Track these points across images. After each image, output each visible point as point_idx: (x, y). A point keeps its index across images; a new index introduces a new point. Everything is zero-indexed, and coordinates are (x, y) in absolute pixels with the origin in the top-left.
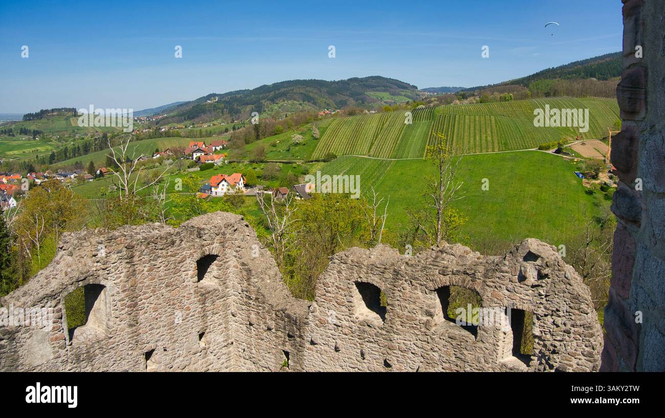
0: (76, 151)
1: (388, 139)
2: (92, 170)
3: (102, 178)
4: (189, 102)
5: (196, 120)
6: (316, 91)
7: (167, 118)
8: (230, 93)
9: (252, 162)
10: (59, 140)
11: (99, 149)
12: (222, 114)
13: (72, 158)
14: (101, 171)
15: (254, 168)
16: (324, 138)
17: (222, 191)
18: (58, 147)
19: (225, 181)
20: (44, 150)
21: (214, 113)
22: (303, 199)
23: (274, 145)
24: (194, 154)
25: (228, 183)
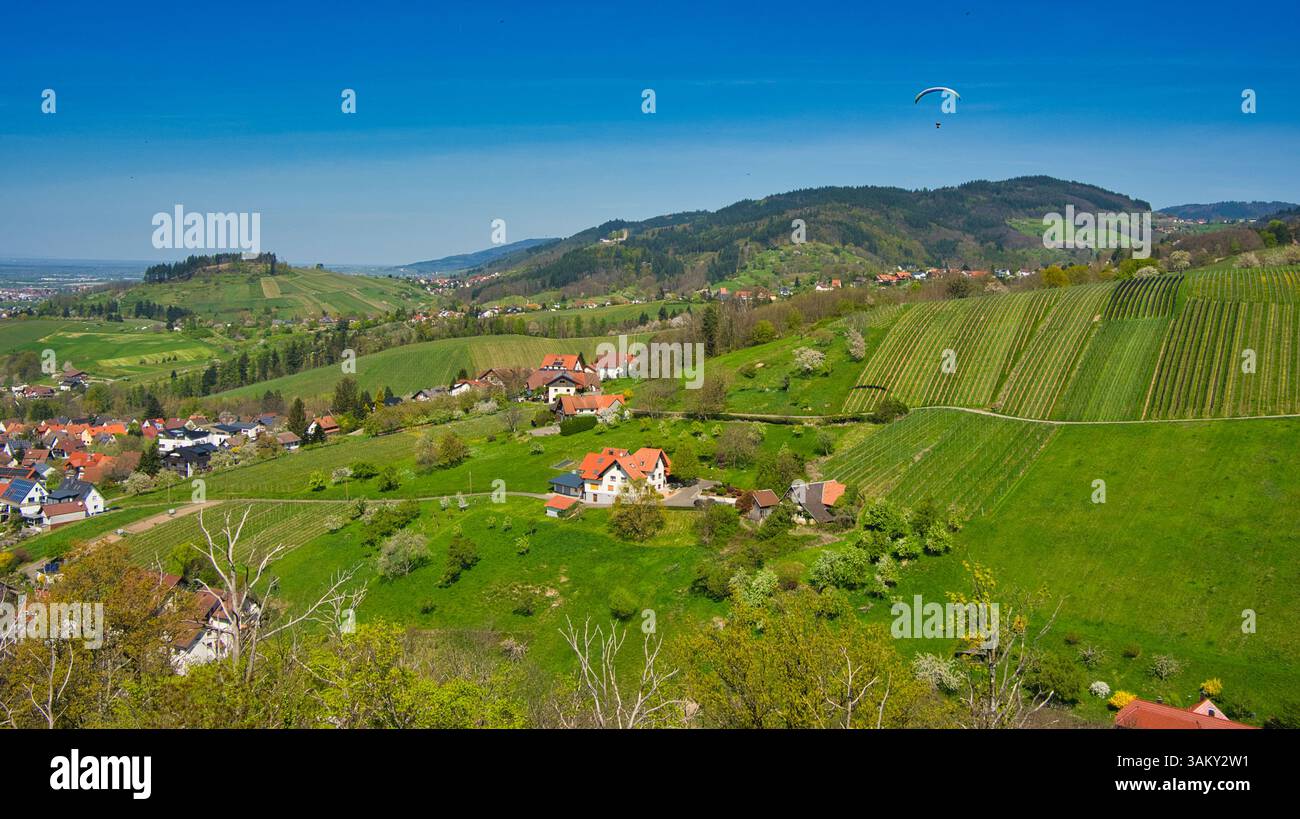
0: (270, 365)
1: (1046, 366)
2: (298, 422)
3: (320, 444)
4: (558, 241)
5: (571, 288)
6: (878, 216)
7: (499, 281)
8: (659, 221)
9: (691, 417)
10: (231, 332)
11: (325, 361)
12: (637, 274)
13: (258, 381)
14: (319, 429)
15: (696, 434)
16: (879, 357)
17: (610, 493)
18: (226, 351)
19: (619, 468)
20: (194, 358)
21: (616, 272)
22: (812, 521)
23: (750, 374)
24: (551, 389)
25: (624, 472)
